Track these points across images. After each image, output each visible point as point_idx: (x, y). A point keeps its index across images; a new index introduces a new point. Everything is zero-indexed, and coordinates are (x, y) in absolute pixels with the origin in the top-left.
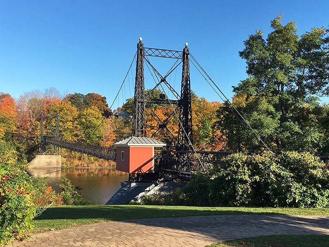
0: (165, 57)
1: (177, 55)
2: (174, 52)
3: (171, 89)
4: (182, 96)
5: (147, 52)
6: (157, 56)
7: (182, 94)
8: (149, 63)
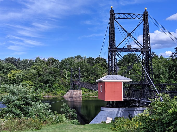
0: (130, 18)
1: (139, 17)
2: (136, 15)
3: (136, 41)
4: (143, 45)
5: (116, 16)
6: (124, 18)
7: (143, 44)
8: (118, 23)
